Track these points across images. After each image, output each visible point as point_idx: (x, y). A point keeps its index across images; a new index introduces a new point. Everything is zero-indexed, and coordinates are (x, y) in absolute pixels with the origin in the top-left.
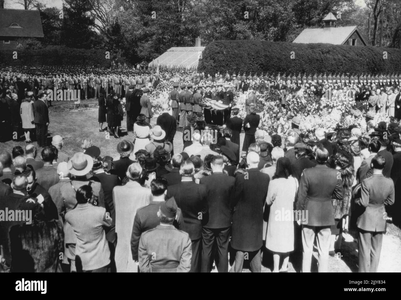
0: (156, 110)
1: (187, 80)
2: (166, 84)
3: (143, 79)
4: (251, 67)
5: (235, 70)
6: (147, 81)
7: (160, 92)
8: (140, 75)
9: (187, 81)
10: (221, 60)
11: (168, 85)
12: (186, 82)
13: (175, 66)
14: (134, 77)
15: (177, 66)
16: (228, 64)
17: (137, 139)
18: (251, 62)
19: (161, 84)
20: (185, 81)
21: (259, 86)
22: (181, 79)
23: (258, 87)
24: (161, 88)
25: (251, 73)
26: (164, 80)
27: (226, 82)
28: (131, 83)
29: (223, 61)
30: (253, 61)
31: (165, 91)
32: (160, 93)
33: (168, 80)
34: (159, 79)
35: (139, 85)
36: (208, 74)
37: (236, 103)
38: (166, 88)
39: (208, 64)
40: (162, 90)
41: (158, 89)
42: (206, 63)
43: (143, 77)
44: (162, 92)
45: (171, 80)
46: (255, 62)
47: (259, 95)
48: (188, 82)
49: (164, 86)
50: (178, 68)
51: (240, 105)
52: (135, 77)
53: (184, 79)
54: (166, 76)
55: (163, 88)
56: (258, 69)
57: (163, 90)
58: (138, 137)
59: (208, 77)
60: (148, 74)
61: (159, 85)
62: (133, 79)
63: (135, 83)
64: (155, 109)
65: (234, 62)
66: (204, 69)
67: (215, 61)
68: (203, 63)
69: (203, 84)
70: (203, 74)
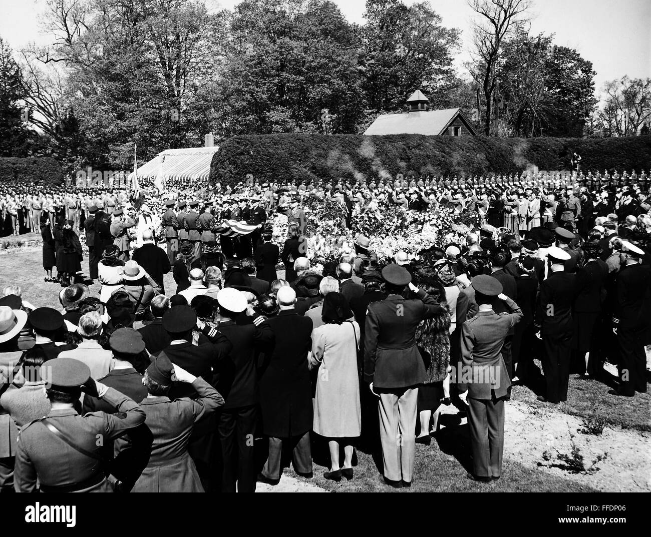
3: (116, 199)
5: (270, 177)
6: (124, 201)
8: (112, 193)
10: (247, 164)
11: (159, 204)
14: (100, 196)
15: (176, 176)
16: (258, 170)
17: (104, 286)
20: (187, 197)
22: (180, 194)
29: (251, 165)
30: (300, 164)
33: (159, 196)
35: (110, 208)
36: (226, 185)
38: (156, 209)
39: (226, 171)
42: (223, 170)
43: (116, 195)
46: (302, 165)
48: (192, 199)
50: (177, 179)
52: (103, 195)
53: (185, 194)
56: (308, 176)
58: (106, 284)
59: (226, 190)
62: (98, 199)
65: (268, 166)
66: (221, 178)
67: (236, 167)
68: (217, 169)
69: (217, 201)
70: (218, 185)
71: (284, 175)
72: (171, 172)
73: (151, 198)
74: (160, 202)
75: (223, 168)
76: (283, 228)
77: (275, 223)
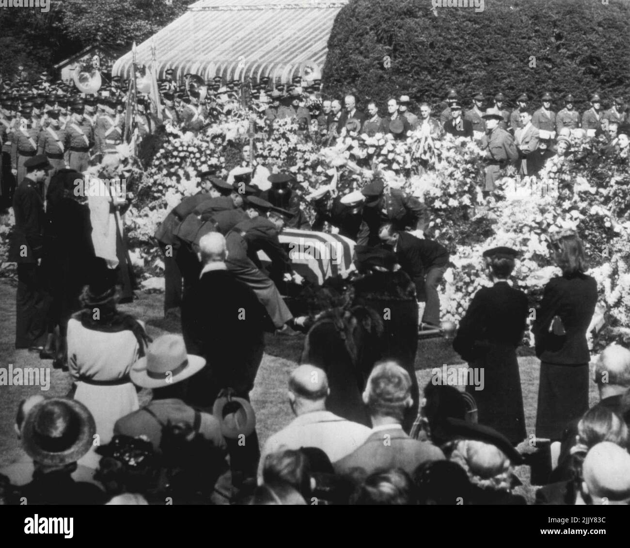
0: (153, 259)
1: (282, 131)
2: (191, 149)
3: (93, 130)
4: (549, 70)
5: (481, 82)
6: (109, 137)
7: (168, 182)
8: (81, 112)
9: (283, 135)
10: (422, 43)
11: (200, 151)
12: (276, 140)
13: (225, 71)
14: (54, 122)
15: (233, 71)
16: (449, 61)
17: (81, 385)
18: (547, 51)
19: (170, 148)
20: (276, 134)
21: (588, 153)
22: (255, 124)
23: (584, 158)
24: (171, 165)
25: (547, 96)
26: (184, 130)
27: (449, 136)
28: (43, 142)
29: (432, 45)
30: (558, 47)
31: (188, 177)
32: (166, 188)
33: (201, 129)
34: (161, 129)
35: (75, 155)
36: (368, 102)
37: (493, 227)
38: (193, 165)
39: (367, 61)
40: (175, 174)
41: (160, 169)
42: (361, 58)
43: (92, 120)
44: (178, 181)
45: (214, 130)
46: (562, 50)
47: (586, 193)
48: (288, 140)
49: (183, 159)
50: (236, 77)
51: (512, 235)
52: (61, 118)
53: (270, 126)
54: (191, 116)
55: (179, 164)
56: (580, 81)
57: (181, 172)
58: (88, 379)
59: (369, 116)
60: (113, 106)
61: (162, 151)
62: (49, 130)
63: (61, 145)
64: (148, 253)
65: (474, 51)
66: (354, 81)
67: (395, 50)
68: (344, 56)
69: (350, 148)
70: (350, 100)
71: (516, 77)
72: (222, 58)
73: (180, 133)
74: (205, 145)
75: (361, 53)
76: (521, 236)
77: (502, 220)
